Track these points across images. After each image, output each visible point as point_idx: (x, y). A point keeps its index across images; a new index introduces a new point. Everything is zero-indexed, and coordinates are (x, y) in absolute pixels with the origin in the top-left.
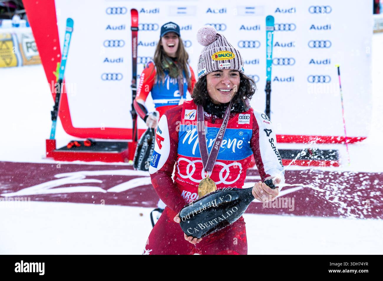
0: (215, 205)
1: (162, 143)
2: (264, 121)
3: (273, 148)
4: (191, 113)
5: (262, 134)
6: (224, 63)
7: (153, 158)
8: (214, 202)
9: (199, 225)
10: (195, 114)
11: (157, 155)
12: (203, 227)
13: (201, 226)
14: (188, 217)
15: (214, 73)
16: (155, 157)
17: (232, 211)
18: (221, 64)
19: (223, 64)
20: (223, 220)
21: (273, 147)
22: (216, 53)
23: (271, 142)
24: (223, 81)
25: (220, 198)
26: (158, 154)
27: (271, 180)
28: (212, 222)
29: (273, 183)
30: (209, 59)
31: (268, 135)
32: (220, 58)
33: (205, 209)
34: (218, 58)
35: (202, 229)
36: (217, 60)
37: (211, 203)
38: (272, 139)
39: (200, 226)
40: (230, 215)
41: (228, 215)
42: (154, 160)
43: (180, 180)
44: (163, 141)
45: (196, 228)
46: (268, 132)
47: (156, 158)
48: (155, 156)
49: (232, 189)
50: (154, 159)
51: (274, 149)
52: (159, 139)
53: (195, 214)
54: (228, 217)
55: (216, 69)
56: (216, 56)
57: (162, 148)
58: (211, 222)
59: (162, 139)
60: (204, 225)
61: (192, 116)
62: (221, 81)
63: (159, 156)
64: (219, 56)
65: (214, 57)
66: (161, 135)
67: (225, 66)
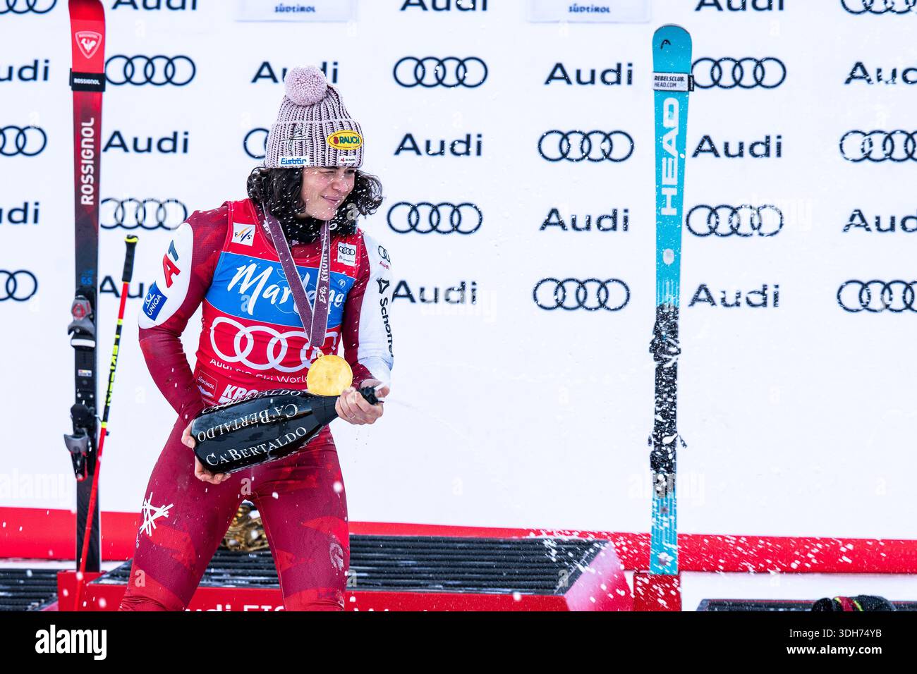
0: (265, 420)
1: (174, 276)
2: (381, 263)
3: (384, 317)
4: (245, 230)
5: (372, 287)
6: (347, 155)
7: (152, 298)
8: (263, 414)
9: (230, 451)
10: (253, 233)
11: (159, 297)
12: (237, 457)
13: (234, 453)
14: (211, 435)
15: (325, 170)
16: (154, 298)
17: (296, 435)
18: (342, 157)
19: (346, 157)
20: (276, 447)
21: (384, 315)
22: (336, 133)
23: (383, 305)
24: (338, 185)
25: (276, 408)
26: (161, 294)
27: (372, 389)
28: (256, 449)
29: (376, 394)
30: (319, 142)
31: (381, 292)
32: (342, 145)
33: (245, 424)
34: (339, 144)
35: (235, 459)
36: (336, 148)
37: (258, 415)
38: (386, 299)
39: (232, 454)
40: (291, 441)
41: (288, 441)
42: (151, 303)
43: (219, 364)
44: (177, 274)
45: (224, 457)
46: (384, 285)
47: (156, 302)
48: (156, 297)
49: (300, 393)
50: (152, 301)
51: (385, 320)
52: (169, 269)
53: (225, 430)
54: (286, 443)
55: (331, 165)
56: (336, 141)
57: (172, 286)
58: (254, 449)
59: (177, 272)
60: (239, 452)
61: (247, 237)
62: (333, 184)
63: (164, 299)
64: (341, 141)
65: (332, 140)
66: (176, 263)
67: (348, 162)
